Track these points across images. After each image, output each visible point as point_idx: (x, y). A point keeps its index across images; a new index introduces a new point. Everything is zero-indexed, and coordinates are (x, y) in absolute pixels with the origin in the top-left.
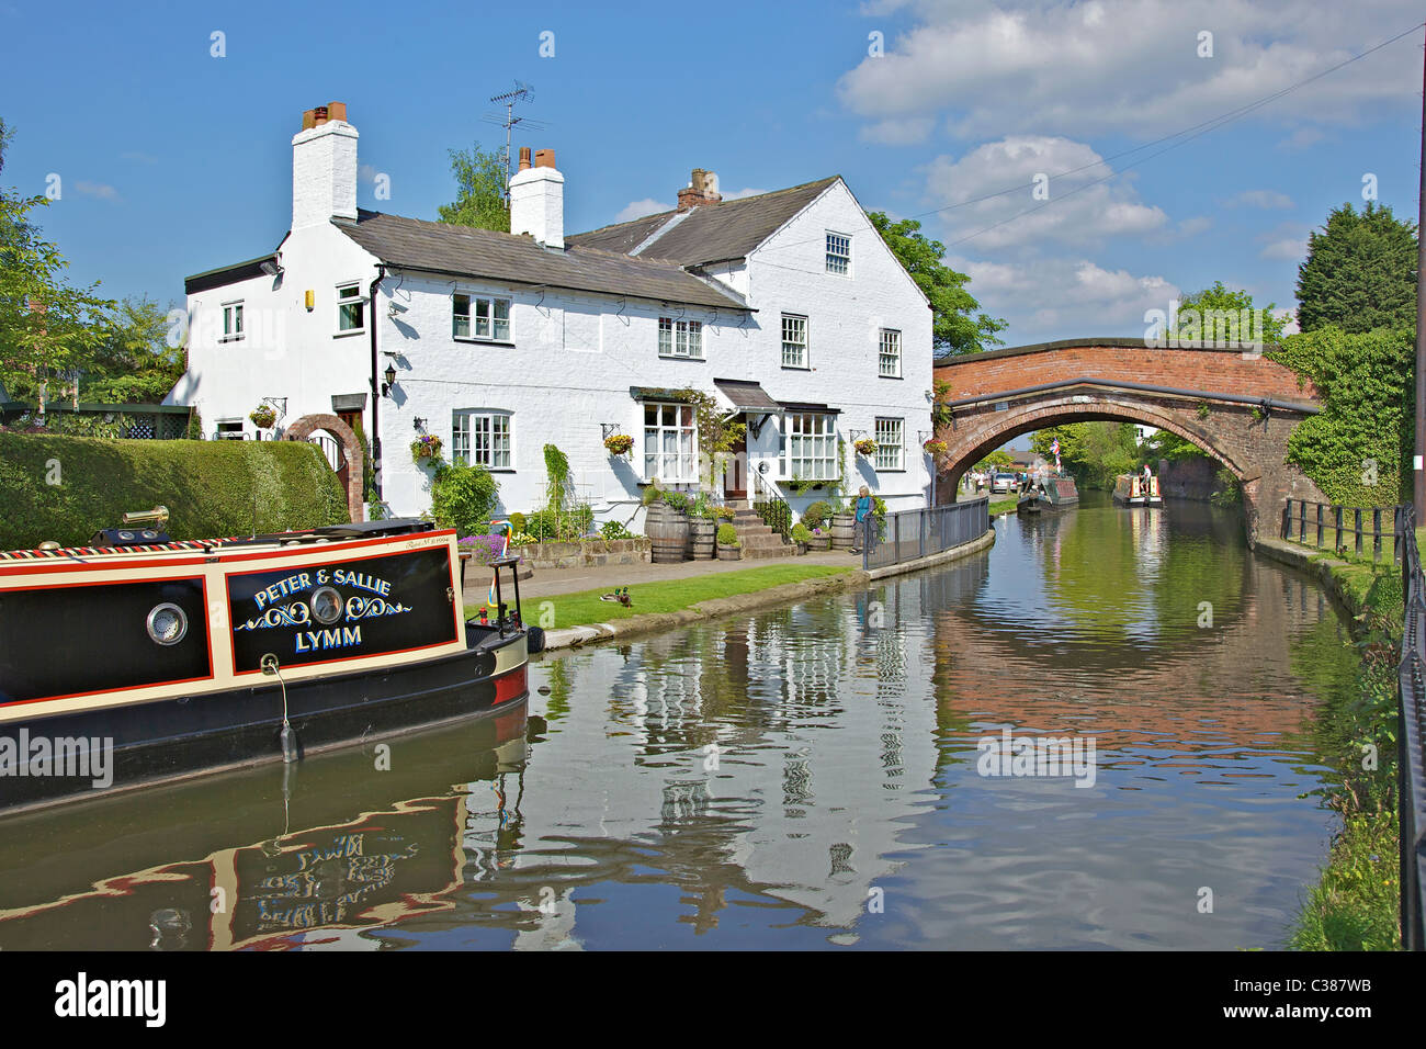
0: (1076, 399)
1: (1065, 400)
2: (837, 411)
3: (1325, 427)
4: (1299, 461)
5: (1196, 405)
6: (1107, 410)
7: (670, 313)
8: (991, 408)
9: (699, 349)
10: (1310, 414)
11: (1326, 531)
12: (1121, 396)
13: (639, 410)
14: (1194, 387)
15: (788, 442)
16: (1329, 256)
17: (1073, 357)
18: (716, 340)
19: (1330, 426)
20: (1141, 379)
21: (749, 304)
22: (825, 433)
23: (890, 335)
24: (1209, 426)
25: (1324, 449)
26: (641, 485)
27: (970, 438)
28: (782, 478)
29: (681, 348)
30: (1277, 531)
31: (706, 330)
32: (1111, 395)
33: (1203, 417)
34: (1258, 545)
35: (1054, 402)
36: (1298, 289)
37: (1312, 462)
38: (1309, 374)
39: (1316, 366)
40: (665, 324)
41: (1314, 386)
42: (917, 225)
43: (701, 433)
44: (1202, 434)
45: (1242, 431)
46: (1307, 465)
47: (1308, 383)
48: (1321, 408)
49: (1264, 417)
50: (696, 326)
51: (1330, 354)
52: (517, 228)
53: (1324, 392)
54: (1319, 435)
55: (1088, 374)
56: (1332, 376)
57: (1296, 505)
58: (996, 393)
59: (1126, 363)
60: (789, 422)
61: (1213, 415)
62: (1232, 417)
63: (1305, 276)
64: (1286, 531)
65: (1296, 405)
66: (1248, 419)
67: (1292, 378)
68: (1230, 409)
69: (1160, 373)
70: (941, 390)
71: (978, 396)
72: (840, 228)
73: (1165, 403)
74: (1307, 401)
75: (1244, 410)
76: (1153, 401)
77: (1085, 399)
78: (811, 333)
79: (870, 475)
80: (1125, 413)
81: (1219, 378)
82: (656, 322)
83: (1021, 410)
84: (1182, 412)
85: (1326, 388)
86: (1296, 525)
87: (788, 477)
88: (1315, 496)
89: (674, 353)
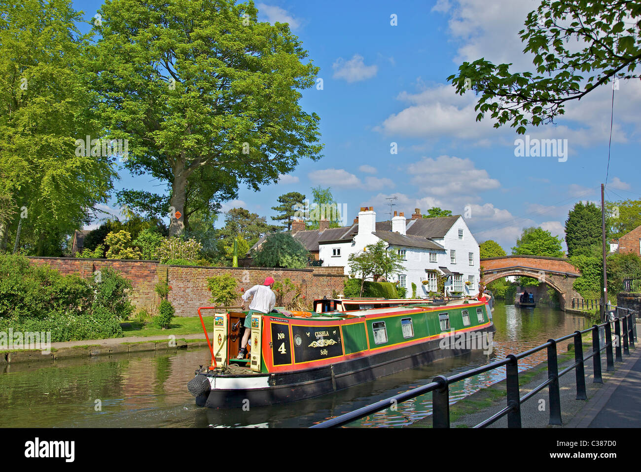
0: (516, 271)
1: (513, 271)
2: (462, 275)
3: (582, 280)
4: (576, 289)
5: (549, 274)
6: (525, 274)
7: (431, 252)
8: (492, 273)
9: (436, 260)
10: (578, 277)
11: (584, 306)
12: (528, 271)
13: (427, 274)
14: (548, 269)
15: (453, 282)
16: (575, 219)
17: (515, 260)
18: (439, 257)
19: (584, 280)
20: (533, 266)
21: (445, 248)
22: (460, 280)
23: (471, 254)
24: (552, 279)
25: (582, 286)
26: (428, 292)
27: (486, 281)
28: (452, 291)
29: (433, 260)
30: (571, 307)
31: (437, 255)
32: (526, 270)
33: (551, 277)
34: (567, 310)
35: (510, 272)
36: (565, 229)
37: (579, 289)
38: (577, 267)
39: (579, 265)
40: (430, 254)
41: (579, 270)
42: (450, 212)
43: (437, 280)
44: (551, 281)
45: (561, 281)
46: (578, 290)
47: (577, 269)
48: (581, 276)
49: (566, 277)
50: (436, 254)
51: (582, 262)
52: (394, 230)
53: (581, 272)
54: (581, 282)
55: (519, 264)
56: (583, 268)
57: (576, 300)
58: (494, 269)
59: (530, 262)
60: (453, 277)
61: (553, 276)
62: (558, 277)
63: (568, 225)
64: (573, 306)
65: (575, 274)
66: (562, 278)
67: (573, 267)
68: (557, 275)
69: (539, 265)
70: (482, 268)
71: (488, 270)
72: (461, 228)
74: (577, 273)
75: (561, 275)
77: (519, 271)
78: (456, 255)
79: (468, 290)
80: (530, 275)
81: (554, 267)
82: (429, 254)
83: (501, 273)
85: (582, 270)
86: (576, 305)
87: (453, 291)
88: (580, 297)
89: (432, 261)
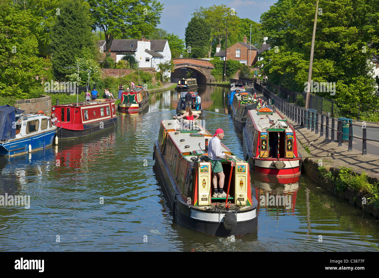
1: (184, 65)
4: (212, 74)
5: (200, 67)
6: (189, 67)
12: (191, 65)
14: (200, 65)
16: (192, 28)
17: (185, 60)
19: (216, 70)
20: (194, 63)
21: (163, 56)
25: (215, 73)
30: (210, 82)
34: (207, 83)
35: (182, 66)
36: (185, 34)
39: (214, 63)
44: (201, 70)
47: (213, 65)
48: (215, 68)
49: (208, 69)
51: (216, 62)
53: (215, 66)
54: (214, 71)
55: (187, 62)
57: (212, 79)
59: (192, 61)
61: (202, 68)
63: (187, 31)
65: (212, 68)
66: (206, 69)
67: (211, 64)
68: (204, 68)
69: (196, 63)
73: (196, 66)
76: (195, 66)
77: (186, 65)
81: (203, 64)
83: (178, 66)
84: (199, 68)
86: (212, 81)
88: (214, 78)
